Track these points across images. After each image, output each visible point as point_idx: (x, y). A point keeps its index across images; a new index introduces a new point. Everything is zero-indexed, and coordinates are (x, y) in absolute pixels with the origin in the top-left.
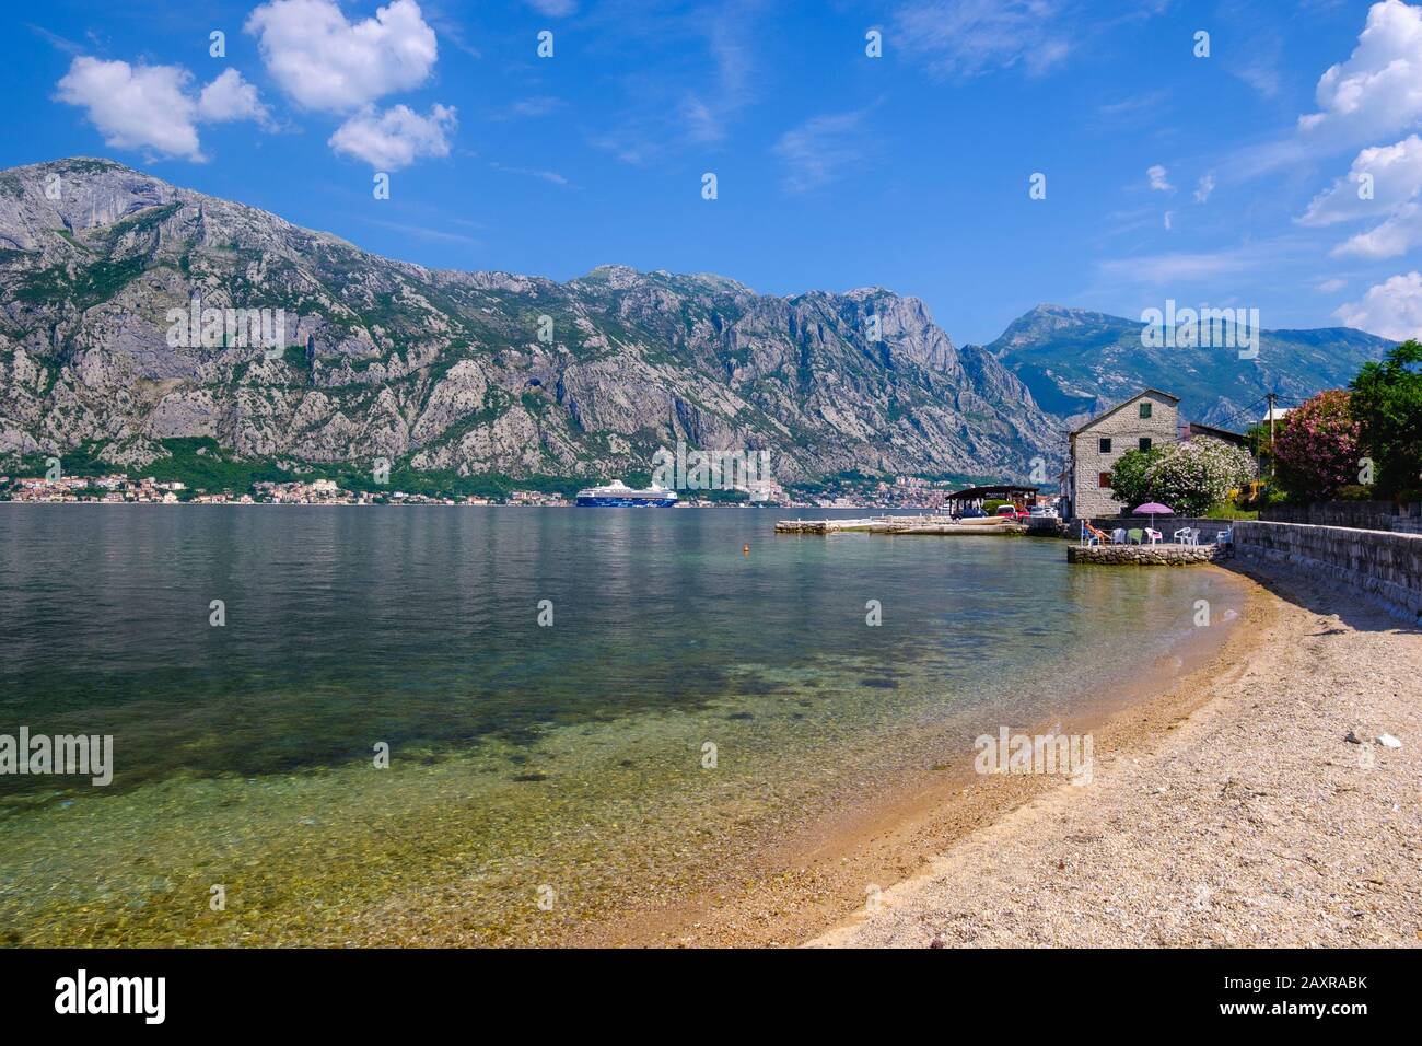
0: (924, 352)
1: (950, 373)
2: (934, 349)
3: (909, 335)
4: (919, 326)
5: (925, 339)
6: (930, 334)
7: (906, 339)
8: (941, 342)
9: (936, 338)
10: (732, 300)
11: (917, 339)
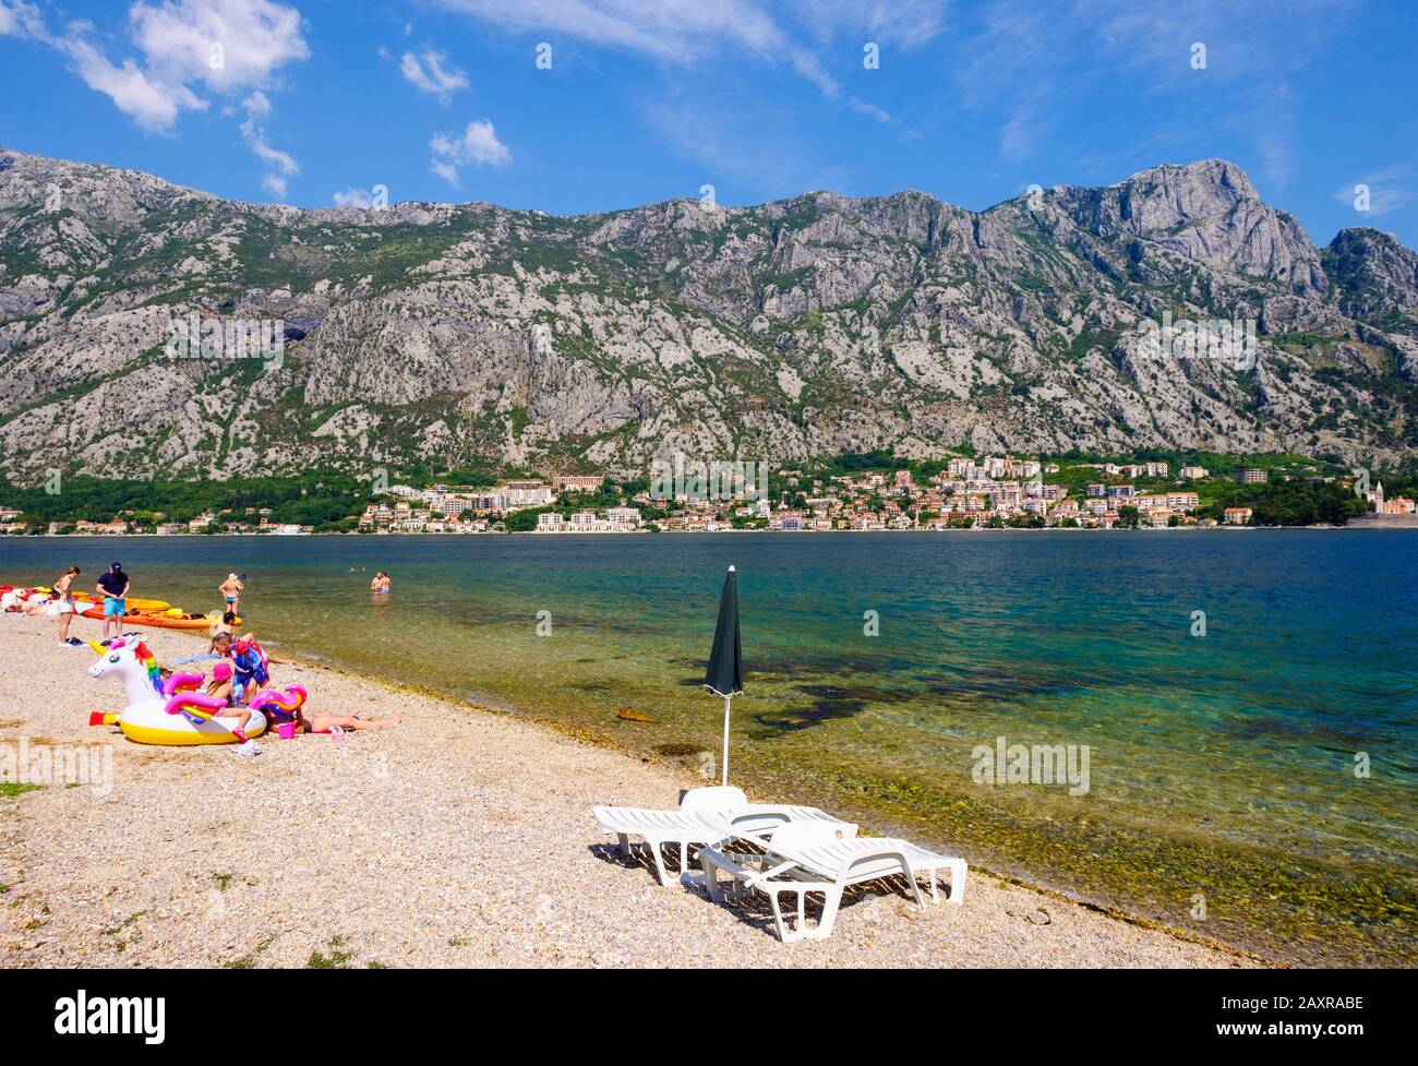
0: (1226, 248)
1: (1282, 278)
2: (1248, 240)
3: (1196, 223)
4: (1220, 206)
5: (1231, 225)
6: (1241, 214)
7: (1190, 232)
8: (1264, 226)
9: (1252, 221)
10: (814, 201)
11: (1211, 229)
